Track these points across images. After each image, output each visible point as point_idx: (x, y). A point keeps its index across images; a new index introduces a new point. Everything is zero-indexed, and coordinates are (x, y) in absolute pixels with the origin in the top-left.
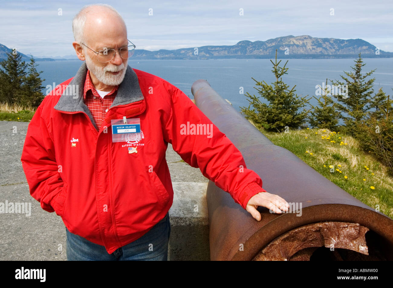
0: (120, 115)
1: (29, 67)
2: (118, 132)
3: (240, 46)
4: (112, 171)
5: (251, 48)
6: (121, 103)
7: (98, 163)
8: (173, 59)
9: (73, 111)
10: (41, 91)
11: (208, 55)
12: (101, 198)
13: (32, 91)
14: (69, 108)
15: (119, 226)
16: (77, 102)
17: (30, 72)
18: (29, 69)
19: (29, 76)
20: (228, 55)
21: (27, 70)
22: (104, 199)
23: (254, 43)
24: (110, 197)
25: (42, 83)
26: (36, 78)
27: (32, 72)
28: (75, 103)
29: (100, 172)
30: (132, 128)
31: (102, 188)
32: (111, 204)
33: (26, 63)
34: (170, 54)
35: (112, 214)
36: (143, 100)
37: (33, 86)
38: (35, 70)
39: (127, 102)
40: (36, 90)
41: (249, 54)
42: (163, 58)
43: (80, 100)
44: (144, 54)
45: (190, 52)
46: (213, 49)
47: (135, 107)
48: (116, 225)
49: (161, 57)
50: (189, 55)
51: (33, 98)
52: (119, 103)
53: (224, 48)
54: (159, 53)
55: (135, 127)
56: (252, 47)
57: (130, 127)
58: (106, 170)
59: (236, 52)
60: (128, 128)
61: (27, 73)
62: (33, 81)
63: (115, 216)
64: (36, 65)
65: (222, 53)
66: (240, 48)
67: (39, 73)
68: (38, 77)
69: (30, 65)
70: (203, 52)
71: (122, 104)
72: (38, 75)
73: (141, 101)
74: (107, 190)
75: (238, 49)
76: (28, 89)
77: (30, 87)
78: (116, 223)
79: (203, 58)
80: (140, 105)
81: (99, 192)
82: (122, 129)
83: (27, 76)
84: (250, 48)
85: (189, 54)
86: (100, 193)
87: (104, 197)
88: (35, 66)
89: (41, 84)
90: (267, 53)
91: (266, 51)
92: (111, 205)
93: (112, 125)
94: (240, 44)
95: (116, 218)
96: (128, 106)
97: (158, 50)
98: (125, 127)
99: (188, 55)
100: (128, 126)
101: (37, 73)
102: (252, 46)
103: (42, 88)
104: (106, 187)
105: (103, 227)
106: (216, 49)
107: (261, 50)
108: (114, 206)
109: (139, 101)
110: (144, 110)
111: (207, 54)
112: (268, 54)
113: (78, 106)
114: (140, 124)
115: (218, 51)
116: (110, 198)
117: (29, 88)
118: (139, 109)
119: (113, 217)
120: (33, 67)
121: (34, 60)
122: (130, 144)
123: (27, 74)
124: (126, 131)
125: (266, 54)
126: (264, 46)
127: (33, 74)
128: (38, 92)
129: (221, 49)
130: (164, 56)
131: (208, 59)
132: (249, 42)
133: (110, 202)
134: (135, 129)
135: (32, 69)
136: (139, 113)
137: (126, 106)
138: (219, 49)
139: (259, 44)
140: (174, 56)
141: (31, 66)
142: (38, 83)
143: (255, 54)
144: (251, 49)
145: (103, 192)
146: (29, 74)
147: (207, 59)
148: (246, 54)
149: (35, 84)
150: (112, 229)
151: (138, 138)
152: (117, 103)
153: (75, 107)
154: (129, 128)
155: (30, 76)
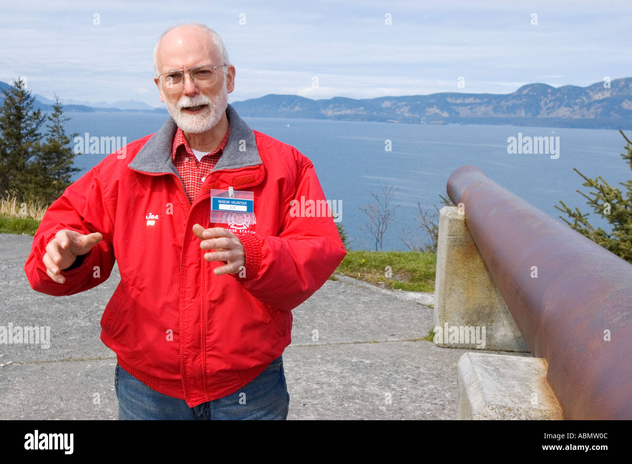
0: (225, 185)
1: (48, 122)
2: (220, 208)
3: (526, 95)
4: (206, 267)
5: (550, 101)
6: (227, 166)
7: (186, 254)
8: (363, 120)
9: (157, 172)
10: (70, 176)
11: (445, 115)
12: (187, 306)
13: (52, 176)
14: (151, 168)
15: (210, 356)
16: (163, 160)
17: (50, 133)
18: (48, 126)
19: (47, 143)
20: (495, 116)
21: (42, 130)
22: (191, 308)
23: (559, 89)
24: (201, 306)
25: (74, 160)
26: (61, 148)
27: (54, 134)
28: (161, 161)
29: (187, 267)
30: (241, 205)
31: (190, 291)
32: (201, 316)
33: (42, 114)
34: (358, 109)
35: (201, 332)
36: (260, 165)
37: (53, 165)
38: (60, 131)
39: (237, 166)
40: (59, 176)
41: (545, 116)
42: (339, 118)
43: (168, 159)
44: (296, 106)
45: (403, 106)
46: (458, 102)
47: (248, 174)
48: (207, 353)
49: (336, 113)
50: (402, 112)
51: (52, 193)
52: (224, 166)
53: (485, 100)
54: (331, 106)
55: (246, 203)
56: (554, 101)
57: (238, 203)
58: (197, 265)
59: (513, 109)
60: (234, 204)
61: (43, 135)
62: (54, 155)
63: (207, 337)
64: (63, 119)
65: (481, 111)
66: (525, 100)
67: (69, 137)
68: (66, 146)
69: (50, 119)
70: (435, 107)
71: (229, 168)
72: (68, 142)
73: (258, 166)
74: (197, 295)
75: (520, 102)
76: (43, 172)
77: (47, 166)
78: (207, 349)
79: (434, 122)
80: (255, 171)
81: (184, 298)
82: (226, 204)
83: (43, 142)
84: (548, 101)
85: (402, 110)
86: (187, 299)
87: (192, 304)
88: (62, 121)
89: (72, 163)
90: (590, 114)
91: (588, 109)
92: (201, 318)
93: (212, 197)
94: (525, 92)
95: (207, 341)
96: (238, 171)
97: (330, 98)
98: (231, 202)
99: (399, 113)
100: (236, 201)
101: (66, 138)
102: (553, 98)
103: (74, 170)
104: (197, 290)
105: (186, 353)
106: (467, 101)
107: (576, 108)
108: (206, 320)
109: (254, 166)
110: (261, 179)
111: (443, 112)
112: (592, 117)
113: (165, 165)
114: (253, 200)
115: (469, 107)
116: (201, 308)
117: (45, 169)
118: (254, 177)
119: (203, 339)
120: (57, 124)
121: (61, 108)
122: (235, 229)
123: (41, 138)
124: (231, 208)
125: (587, 117)
126: (584, 98)
127: (57, 139)
128: (64, 178)
129: (477, 101)
130: (343, 112)
131: (445, 124)
132: (547, 87)
133: (200, 313)
134: (246, 207)
135: (56, 127)
136: (253, 183)
137: (235, 170)
138: (473, 102)
139: (571, 94)
140: (365, 113)
141: (54, 122)
142: (65, 160)
143: (560, 115)
144: (551, 105)
145: (191, 297)
146: (48, 139)
147: (443, 124)
148: (539, 116)
149: (58, 162)
150: (199, 360)
151: (248, 221)
152: (221, 167)
153: (161, 166)
154: (236, 205)
155: (50, 143)
